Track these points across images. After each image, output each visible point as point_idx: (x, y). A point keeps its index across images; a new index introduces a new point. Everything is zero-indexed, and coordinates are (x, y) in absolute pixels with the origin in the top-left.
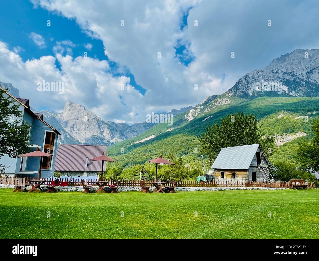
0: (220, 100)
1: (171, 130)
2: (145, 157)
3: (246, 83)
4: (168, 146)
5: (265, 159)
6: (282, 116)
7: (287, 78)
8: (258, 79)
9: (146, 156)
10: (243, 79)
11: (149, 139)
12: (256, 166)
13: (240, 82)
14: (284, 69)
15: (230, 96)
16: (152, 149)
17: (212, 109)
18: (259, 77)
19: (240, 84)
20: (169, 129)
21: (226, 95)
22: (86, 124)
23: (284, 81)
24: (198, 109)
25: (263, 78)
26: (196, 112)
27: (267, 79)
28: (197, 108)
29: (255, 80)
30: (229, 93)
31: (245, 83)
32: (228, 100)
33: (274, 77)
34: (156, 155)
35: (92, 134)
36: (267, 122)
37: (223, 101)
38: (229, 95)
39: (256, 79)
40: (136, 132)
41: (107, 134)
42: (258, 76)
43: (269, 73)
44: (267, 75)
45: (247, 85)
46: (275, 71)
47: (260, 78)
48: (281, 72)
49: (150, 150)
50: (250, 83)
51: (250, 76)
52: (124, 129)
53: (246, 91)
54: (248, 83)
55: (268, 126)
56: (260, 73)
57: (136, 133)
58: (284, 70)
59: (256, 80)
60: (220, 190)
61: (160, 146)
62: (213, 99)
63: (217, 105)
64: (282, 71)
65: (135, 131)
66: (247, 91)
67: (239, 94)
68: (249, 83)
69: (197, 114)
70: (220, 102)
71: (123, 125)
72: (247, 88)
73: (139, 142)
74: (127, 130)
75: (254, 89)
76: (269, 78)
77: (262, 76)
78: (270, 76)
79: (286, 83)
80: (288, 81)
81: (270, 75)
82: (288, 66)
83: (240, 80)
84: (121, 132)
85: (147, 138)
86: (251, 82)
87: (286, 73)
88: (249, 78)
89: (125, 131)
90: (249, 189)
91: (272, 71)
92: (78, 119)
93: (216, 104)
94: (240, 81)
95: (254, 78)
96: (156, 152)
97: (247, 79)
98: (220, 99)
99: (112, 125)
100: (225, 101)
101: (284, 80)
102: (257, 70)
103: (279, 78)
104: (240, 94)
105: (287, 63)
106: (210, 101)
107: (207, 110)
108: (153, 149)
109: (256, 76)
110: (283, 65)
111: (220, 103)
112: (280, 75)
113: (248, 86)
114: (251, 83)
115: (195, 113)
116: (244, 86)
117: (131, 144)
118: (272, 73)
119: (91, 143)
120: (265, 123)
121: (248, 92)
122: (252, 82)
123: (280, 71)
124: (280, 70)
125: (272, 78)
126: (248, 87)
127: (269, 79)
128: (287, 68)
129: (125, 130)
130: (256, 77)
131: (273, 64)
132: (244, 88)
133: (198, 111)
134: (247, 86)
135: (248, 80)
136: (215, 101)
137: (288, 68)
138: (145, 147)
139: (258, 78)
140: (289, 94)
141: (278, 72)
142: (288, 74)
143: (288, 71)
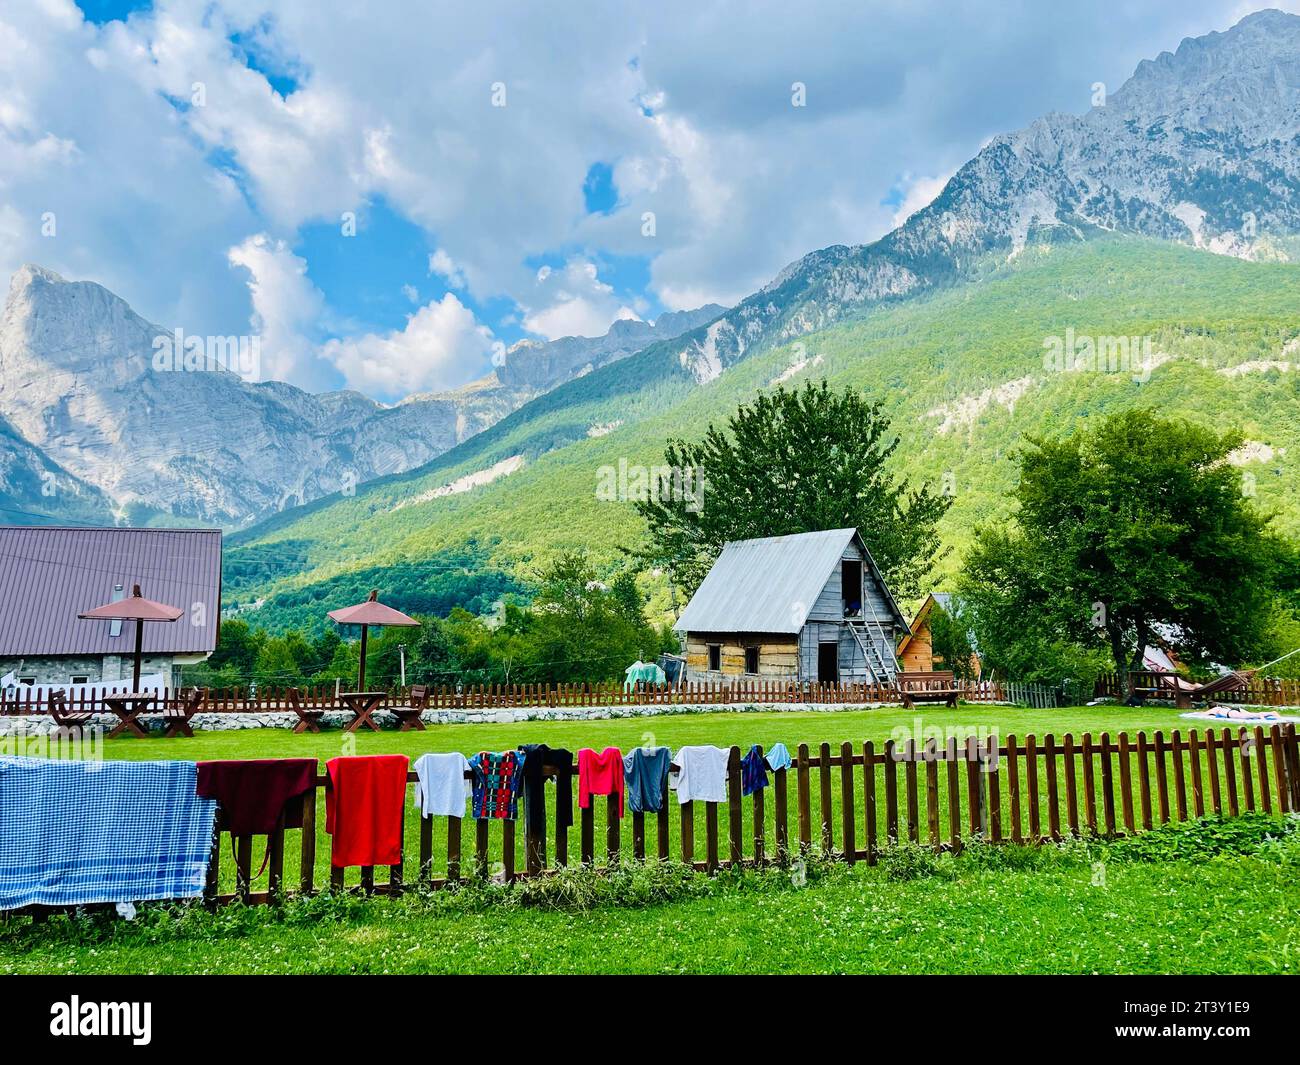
0: (864, 274)
1: (606, 431)
2: (466, 572)
3: (996, 186)
4: (591, 514)
5: (879, 590)
6: (1164, 360)
7: (1204, 165)
8: (1056, 167)
9: (476, 570)
10: (983, 163)
11: (490, 480)
12: (840, 617)
13: (967, 182)
14: (1189, 114)
15: (912, 251)
16: (509, 530)
17: (822, 319)
18: (1065, 155)
19: (969, 191)
20: (600, 425)
21: (896, 248)
22: (135, 399)
23: (1187, 179)
24: (751, 319)
25: (1084, 159)
26: (739, 339)
27: (1103, 164)
28: (744, 313)
29: (1041, 170)
30: (910, 236)
31: (990, 186)
32: (905, 273)
33: (1138, 155)
34: (525, 559)
35: (175, 451)
36: (1087, 389)
37: (880, 281)
38: (910, 247)
39: (1046, 165)
40: (423, 438)
41: (262, 450)
42: (1058, 148)
43: (1112, 134)
44: (1102, 148)
45: (1003, 195)
46: (1144, 125)
47: (1071, 158)
48: (1177, 129)
49: (499, 535)
50: (1015, 186)
51: (1016, 150)
52: (355, 426)
53: (994, 229)
54: (1006, 184)
55: (1093, 408)
56: (1070, 135)
57: (422, 446)
58: (1191, 120)
59: (1047, 169)
60: (617, 716)
61: (549, 514)
62: (830, 266)
63: (846, 299)
64: (1179, 126)
65: (416, 436)
66: (1002, 226)
67: (962, 244)
68: (1011, 188)
69: (742, 349)
70: (865, 282)
71: (346, 402)
72: (1002, 213)
73: (436, 496)
74: (370, 429)
75: (1035, 219)
76: (1112, 159)
77: (1077, 151)
78: (1120, 153)
79: (1197, 186)
80: (1205, 177)
81: (1121, 145)
82: (1211, 99)
83: (966, 167)
84: (339, 442)
85: (480, 473)
86: (1021, 181)
87: (1201, 137)
88: (1012, 158)
89: (359, 436)
90: (734, 710)
91: (1131, 123)
92: (89, 370)
93: (843, 293)
94: (968, 177)
95: (1038, 161)
96: (526, 548)
97: (1002, 164)
98: (861, 270)
99: (285, 404)
100: (890, 281)
101: (1189, 174)
102: (1057, 114)
103: (1166, 161)
104: (966, 244)
105: (1206, 85)
106: (810, 280)
107: (797, 326)
108: (512, 532)
109: (1049, 152)
110: (1186, 92)
111: (865, 291)
112: (1171, 147)
113: (1008, 200)
114: (1020, 187)
115: (736, 343)
116: (987, 200)
117: (392, 504)
118: (1129, 136)
119: (170, 500)
120: (1080, 395)
121: (1008, 233)
122: (1028, 181)
123: (1168, 127)
124: (1168, 122)
125: (1128, 162)
126: (1005, 207)
127: (1115, 165)
128: (1204, 111)
129: (362, 430)
130: (1046, 153)
131: (1139, 84)
132: (988, 210)
133: (750, 329)
134: (1001, 200)
135: (1008, 171)
136: (838, 278)
137: (1210, 109)
138: (470, 522)
139: (1060, 159)
140: (1208, 245)
141: (1161, 131)
142: (1208, 139)
143: (1210, 126)
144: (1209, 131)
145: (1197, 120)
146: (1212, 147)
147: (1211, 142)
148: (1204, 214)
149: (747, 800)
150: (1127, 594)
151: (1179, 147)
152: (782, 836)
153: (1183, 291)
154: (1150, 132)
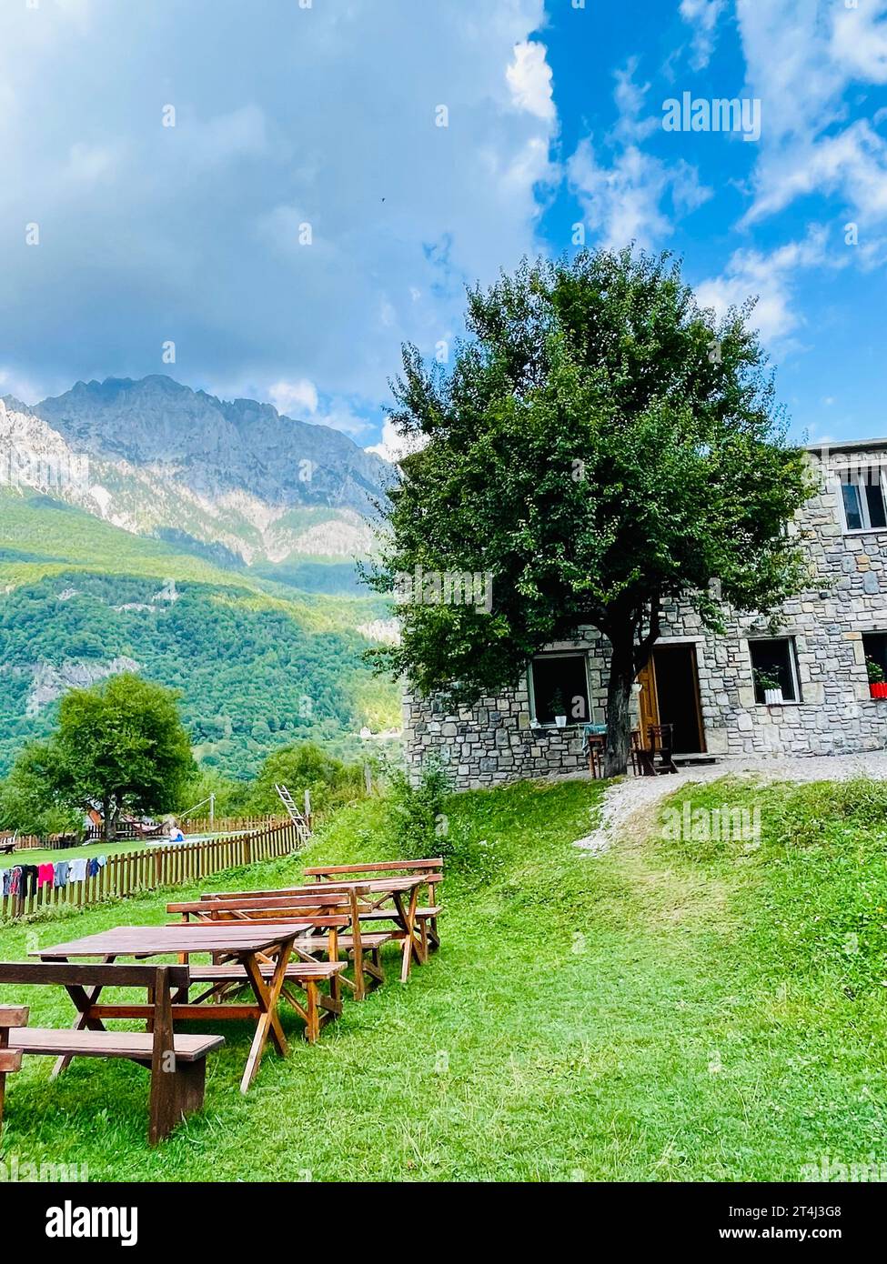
6: (74, 594)
23: (101, 471)
36: (14, 609)
46: (76, 425)
48: (98, 435)
55: (17, 624)
79: (107, 477)
80: (113, 473)
91: (67, 421)
101: (103, 467)
112: (93, 446)
120: (8, 612)
124: (92, 428)
140: (111, 518)
141: (87, 433)
142: (117, 447)
143: (120, 440)
144: (119, 442)
145: (111, 433)
146: (121, 453)
147: (119, 450)
148: (111, 497)
149: (91, 878)
150: (123, 779)
151: (98, 448)
152: (101, 891)
153: (91, 547)
154: (79, 432)
